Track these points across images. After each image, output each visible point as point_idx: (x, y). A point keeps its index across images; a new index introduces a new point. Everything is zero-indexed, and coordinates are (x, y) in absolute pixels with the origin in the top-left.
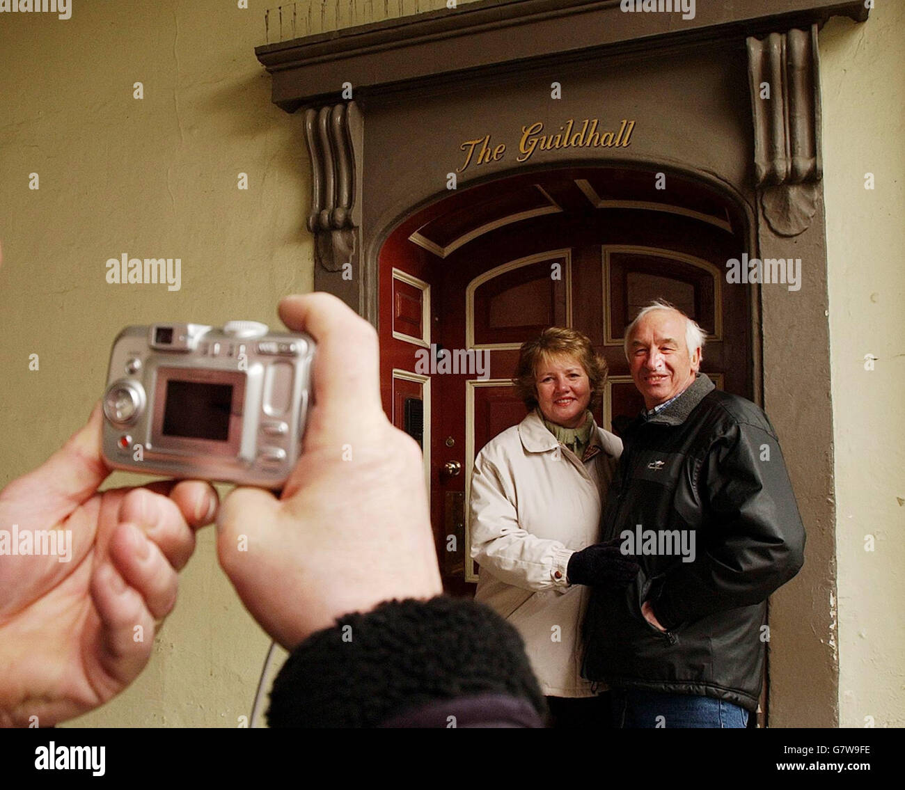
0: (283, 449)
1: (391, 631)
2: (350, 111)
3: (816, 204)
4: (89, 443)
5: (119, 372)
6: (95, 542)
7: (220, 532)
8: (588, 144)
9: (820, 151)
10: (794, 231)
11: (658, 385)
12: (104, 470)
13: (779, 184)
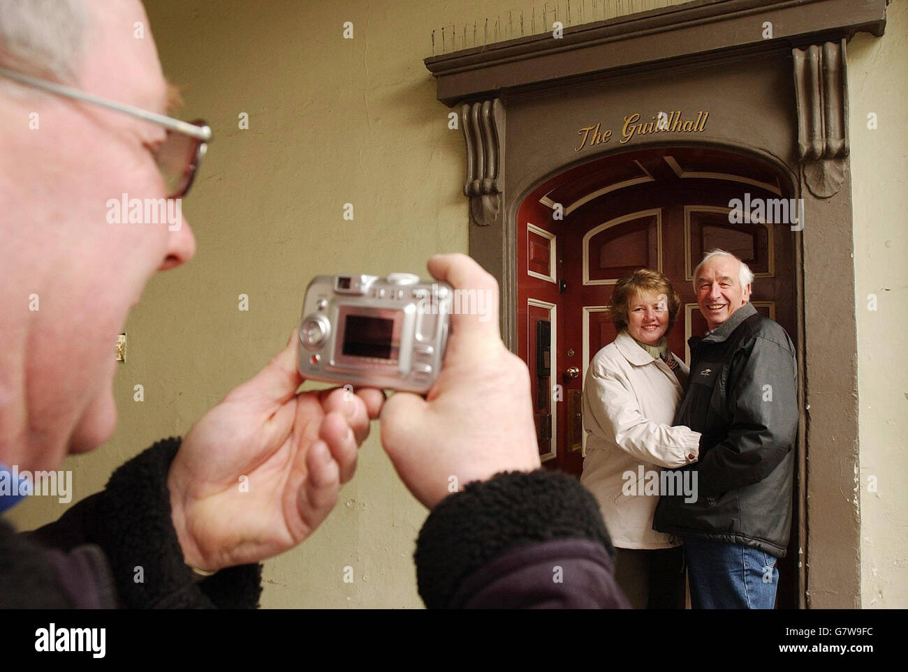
0: (430, 364)
1: (503, 493)
2: (495, 106)
3: (844, 174)
4: (288, 361)
5: (311, 309)
6: (293, 430)
7: (383, 425)
8: (673, 130)
9: (848, 134)
10: (828, 194)
11: (718, 314)
12: (299, 379)
13: (817, 158)
